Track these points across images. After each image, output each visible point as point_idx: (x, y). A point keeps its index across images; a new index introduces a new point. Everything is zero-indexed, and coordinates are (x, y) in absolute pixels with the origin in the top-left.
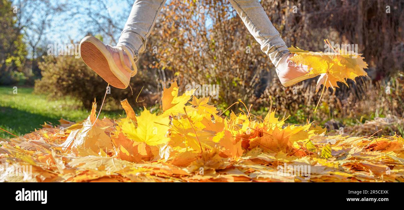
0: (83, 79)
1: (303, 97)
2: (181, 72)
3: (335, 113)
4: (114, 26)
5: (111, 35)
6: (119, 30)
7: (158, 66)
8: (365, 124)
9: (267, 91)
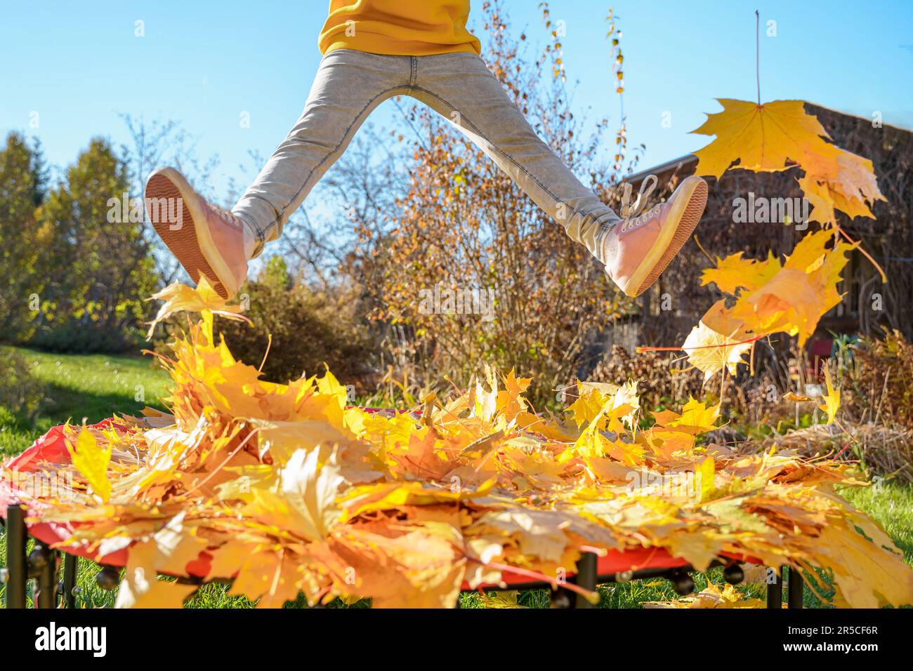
0: (244, 341)
1: (669, 382)
2: (429, 328)
3: (733, 414)
4: (317, 245)
5: (313, 263)
6: (326, 252)
7: (384, 317)
8: (787, 435)
9: (599, 369)
